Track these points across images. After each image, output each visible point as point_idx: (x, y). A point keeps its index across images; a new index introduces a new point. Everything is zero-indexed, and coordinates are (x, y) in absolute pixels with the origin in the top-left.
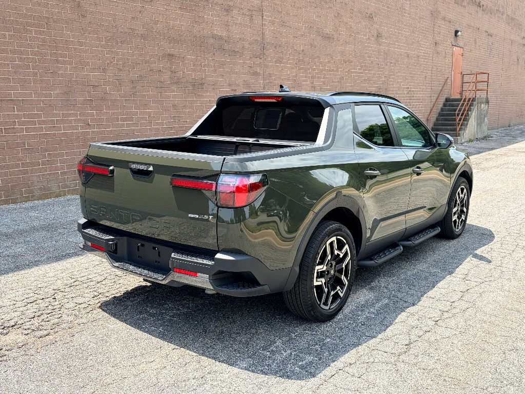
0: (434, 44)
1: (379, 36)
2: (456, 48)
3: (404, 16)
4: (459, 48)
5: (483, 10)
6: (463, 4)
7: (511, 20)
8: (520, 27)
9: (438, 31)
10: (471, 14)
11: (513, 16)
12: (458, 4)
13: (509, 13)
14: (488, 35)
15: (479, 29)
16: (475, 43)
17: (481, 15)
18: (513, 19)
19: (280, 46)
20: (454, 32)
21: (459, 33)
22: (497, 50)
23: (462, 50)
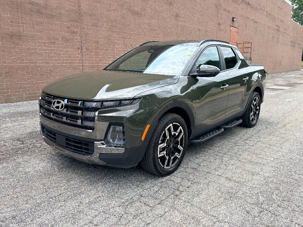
0: (218, 24)
1: (177, 16)
2: (233, 28)
3: (196, 5)
4: (235, 28)
5: (251, 7)
6: (238, 2)
7: (269, 15)
8: (275, 19)
9: (220, 17)
10: (243, 9)
11: (270, 13)
12: (234, 2)
13: (268, 11)
14: (255, 22)
15: (248, 18)
16: (246, 26)
17: (250, 10)
18: (270, 14)
19: (95, 15)
20: (232, 18)
21: (235, 19)
22: (260, 31)
23: (237, 29)
